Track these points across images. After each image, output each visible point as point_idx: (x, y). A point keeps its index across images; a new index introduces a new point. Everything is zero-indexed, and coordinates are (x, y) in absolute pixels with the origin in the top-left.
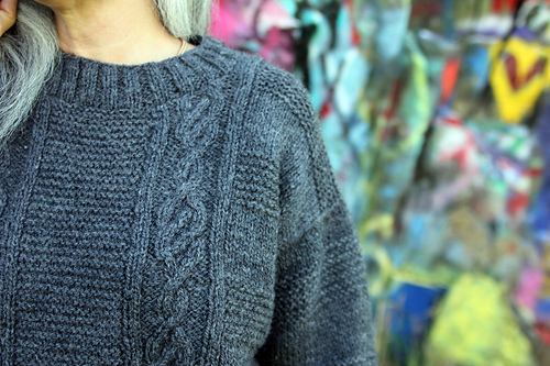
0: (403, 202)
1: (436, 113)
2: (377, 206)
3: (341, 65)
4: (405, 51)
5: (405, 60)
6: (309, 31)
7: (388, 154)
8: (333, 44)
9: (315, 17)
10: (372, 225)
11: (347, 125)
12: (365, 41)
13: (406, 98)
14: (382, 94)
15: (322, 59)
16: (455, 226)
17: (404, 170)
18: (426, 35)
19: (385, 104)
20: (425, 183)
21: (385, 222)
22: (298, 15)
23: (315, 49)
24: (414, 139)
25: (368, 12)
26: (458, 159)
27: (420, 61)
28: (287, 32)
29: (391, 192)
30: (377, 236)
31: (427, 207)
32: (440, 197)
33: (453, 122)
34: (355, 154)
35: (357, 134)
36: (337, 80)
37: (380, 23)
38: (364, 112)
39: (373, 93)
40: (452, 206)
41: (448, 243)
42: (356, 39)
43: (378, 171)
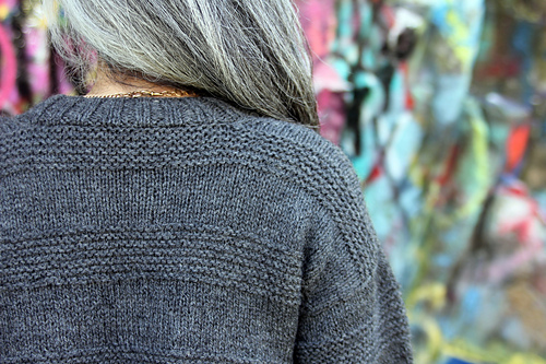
0: (456, 272)
1: (499, 181)
2: (428, 274)
3: (394, 128)
4: (465, 116)
5: (464, 126)
6: (361, 94)
7: (442, 220)
8: (386, 106)
9: (369, 81)
10: (422, 293)
11: (398, 190)
12: (420, 107)
13: (464, 164)
14: (437, 159)
15: (375, 121)
16: (513, 303)
17: (459, 239)
18: (494, 99)
19: (440, 170)
20: (482, 255)
21: (437, 292)
22: (351, 78)
23: (368, 111)
24: (471, 207)
25: (426, 77)
26: (520, 231)
27: (480, 127)
28: (338, 94)
29: (444, 261)
30: (426, 306)
31: (483, 279)
32: (498, 269)
33: (517, 192)
34: (405, 220)
35: (409, 199)
36: (389, 142)
37: (436, 88)
38: (416, 176)
39: (427, 158)
40: (510, 281)
41: (504, 320)
42: (410, 104)
43: (431, 237)
